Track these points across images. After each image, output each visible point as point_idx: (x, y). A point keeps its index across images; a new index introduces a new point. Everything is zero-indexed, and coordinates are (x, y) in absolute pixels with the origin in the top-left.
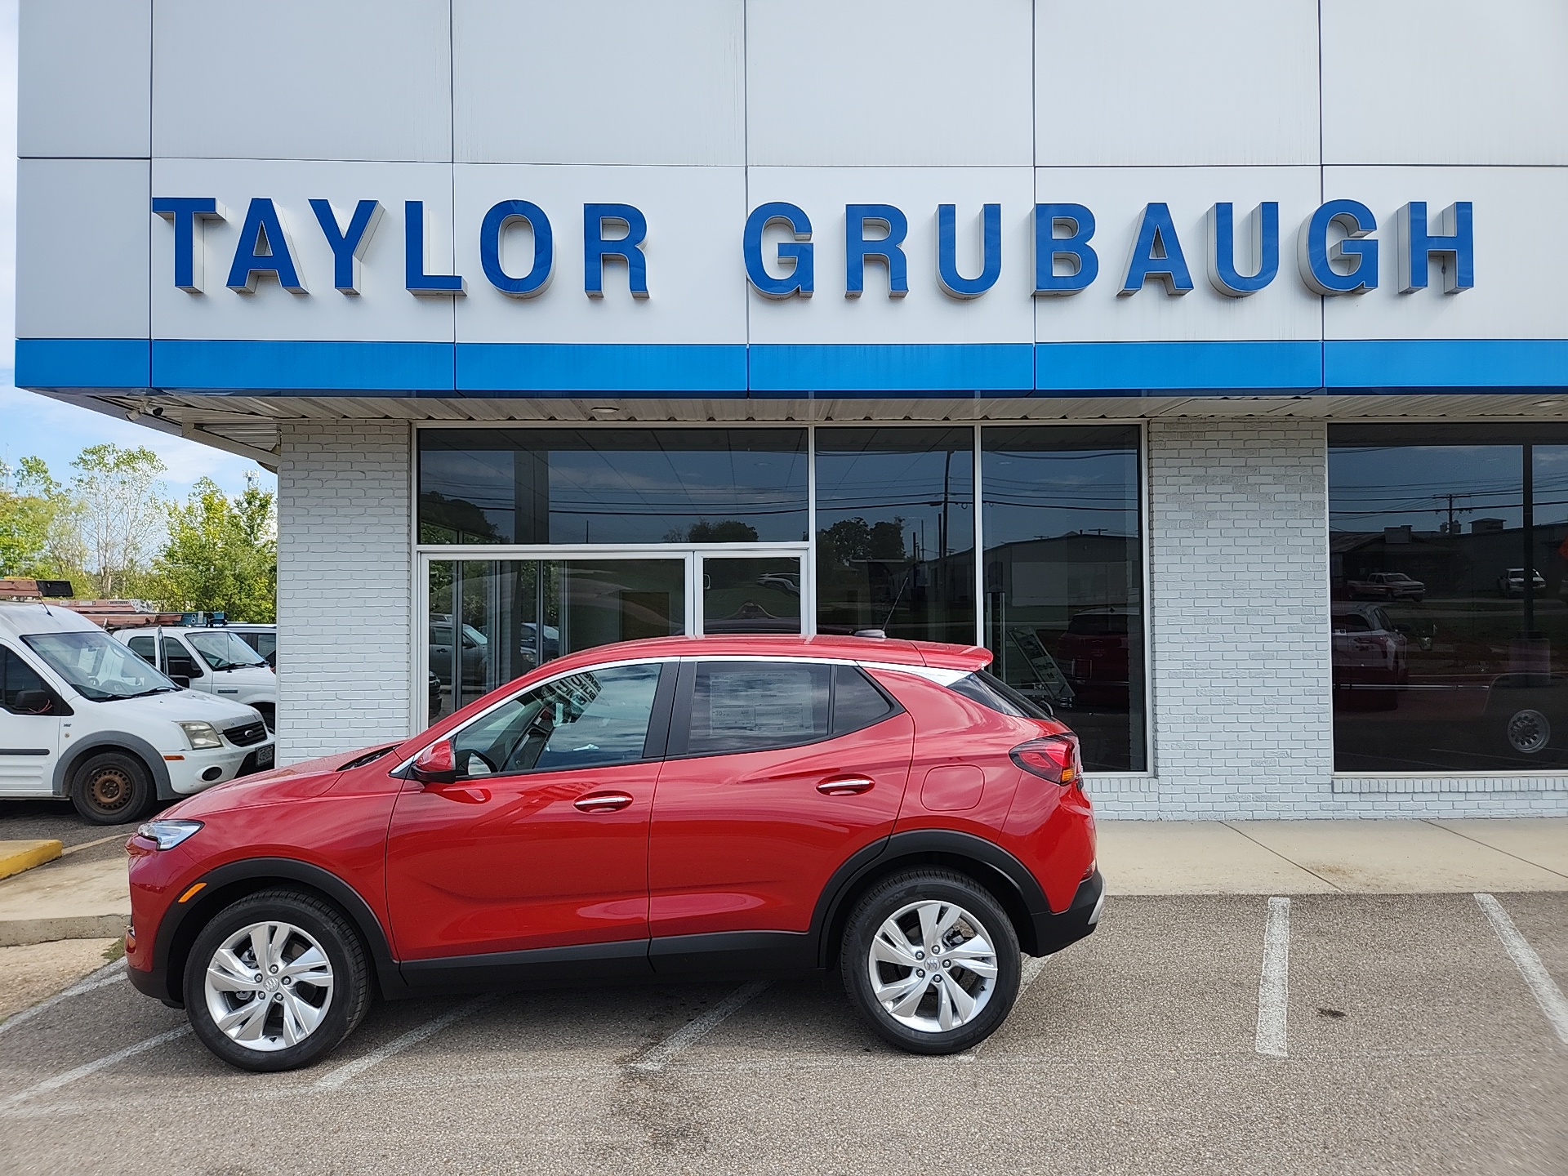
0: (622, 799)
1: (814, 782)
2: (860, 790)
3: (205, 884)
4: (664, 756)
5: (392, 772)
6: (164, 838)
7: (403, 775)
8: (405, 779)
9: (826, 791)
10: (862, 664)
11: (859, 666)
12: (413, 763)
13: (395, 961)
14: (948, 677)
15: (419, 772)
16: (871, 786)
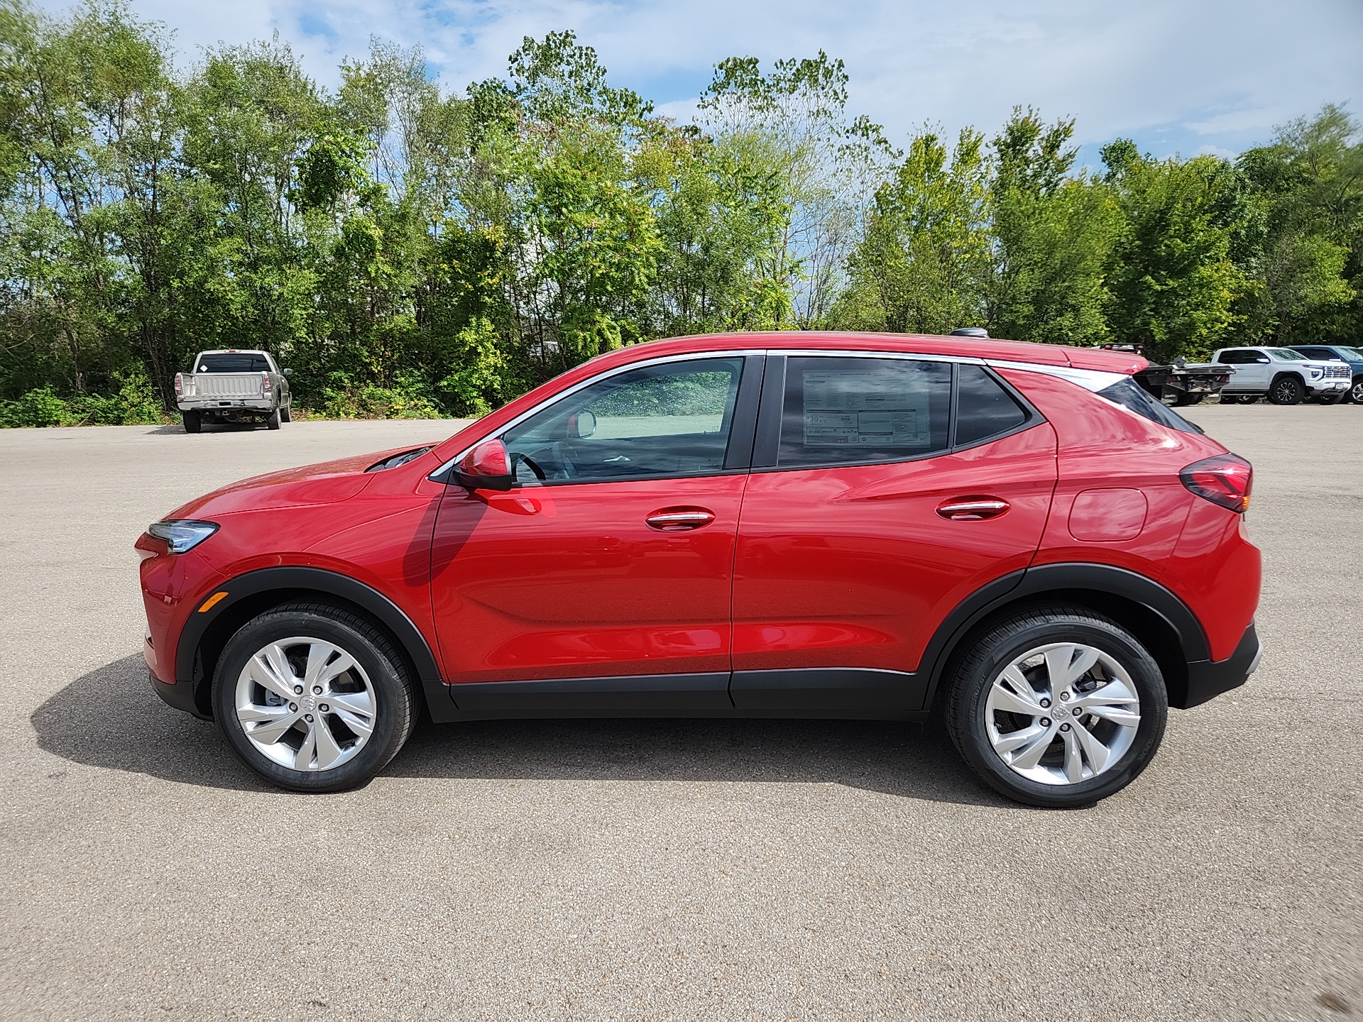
0: (705, 516)
1: (934, 502)
2: (987, 514)
3: (224, 594)
4: (750, 468)
5: (432, 475)
6: (176, 541)
7: (445, 479)
8: (447, 484)
9: (948, 515)
10: (991, 363)
11: (987, 365)
12: (454, 465)
13: (445, 684)
14: (1098, 381)
15: (462, 475)
16: (1004, 510)
